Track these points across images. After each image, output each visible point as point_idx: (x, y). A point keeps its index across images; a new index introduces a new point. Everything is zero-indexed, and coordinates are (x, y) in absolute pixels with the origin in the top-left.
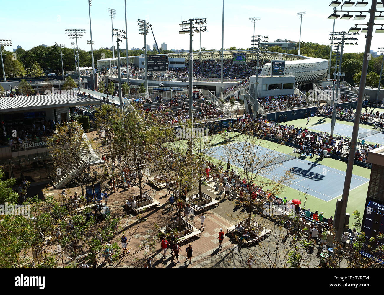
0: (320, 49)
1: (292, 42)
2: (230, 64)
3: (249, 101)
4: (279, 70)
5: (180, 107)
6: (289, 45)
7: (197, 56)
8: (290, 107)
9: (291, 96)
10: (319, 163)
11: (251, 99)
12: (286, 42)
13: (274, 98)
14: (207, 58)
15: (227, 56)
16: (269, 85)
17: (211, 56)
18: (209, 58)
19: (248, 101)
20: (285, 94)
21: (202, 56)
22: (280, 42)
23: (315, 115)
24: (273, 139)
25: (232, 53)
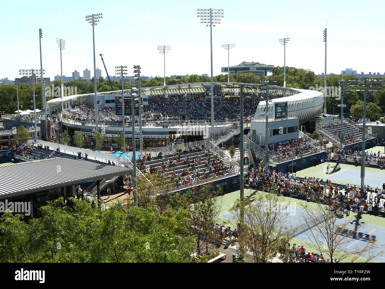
0: (301, 76)
1: (260, 65)
2: (202, 99)
3: (254, 150)
4: (281, 113)
5: (185, 163)
6: (257, 68)
7: (161, 91)
8: (298, 154)
9: (296, 140)
10: (360, 221)
11: (256, 147)
12: (253, 65)
13: (279, 145)
14: (173, 92)
15: (196, 89)
16: (273, 130)
17: (177, 90)
18: (175, 92)
19: (251, 150)
20: (290, 139)
21: (166, 91)
22: (246, 65)
23: (325, 161)
24: (297, 195)
25: (204, 86)
